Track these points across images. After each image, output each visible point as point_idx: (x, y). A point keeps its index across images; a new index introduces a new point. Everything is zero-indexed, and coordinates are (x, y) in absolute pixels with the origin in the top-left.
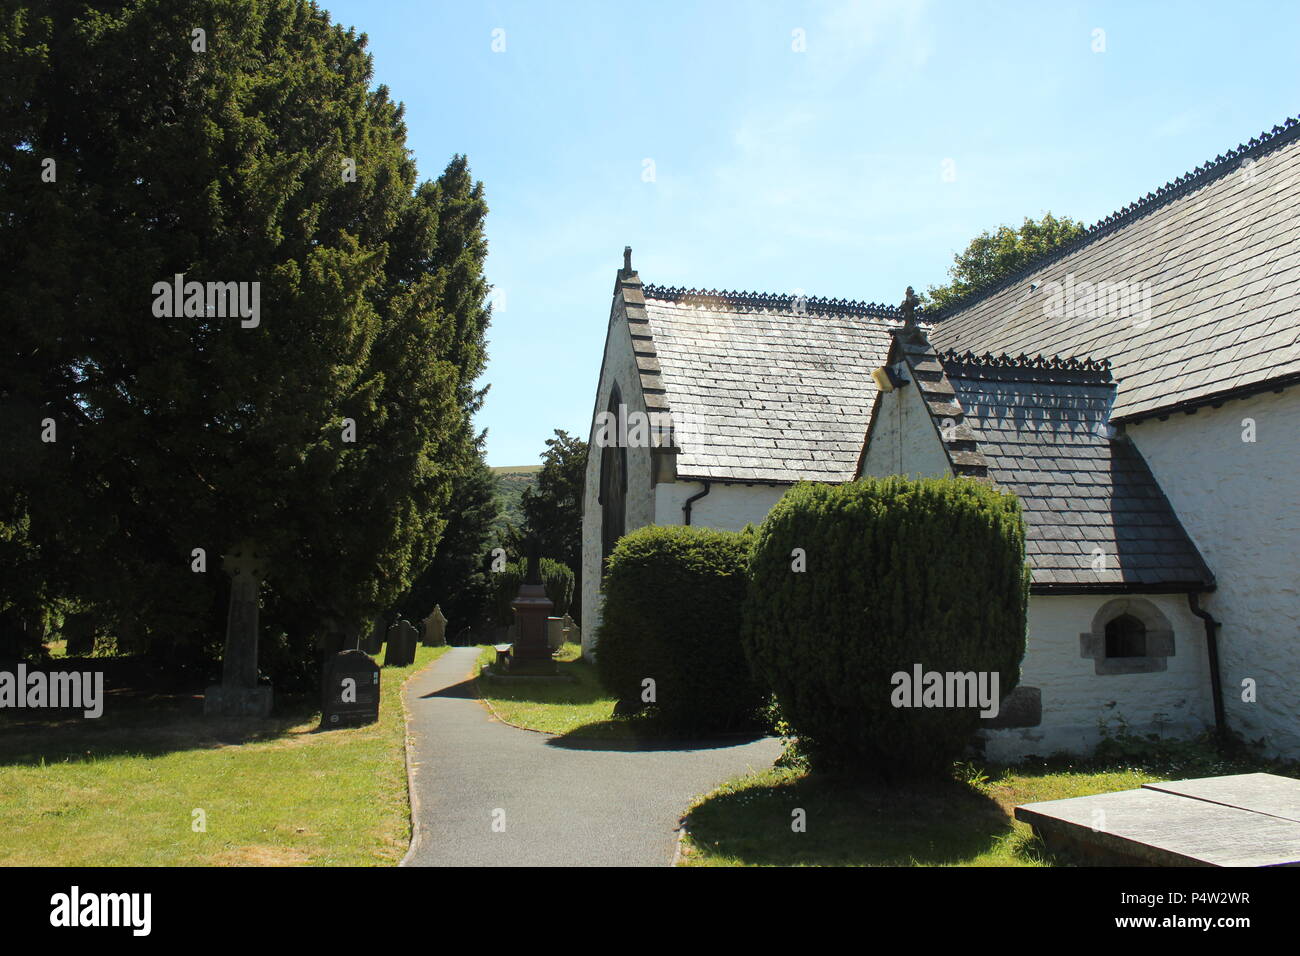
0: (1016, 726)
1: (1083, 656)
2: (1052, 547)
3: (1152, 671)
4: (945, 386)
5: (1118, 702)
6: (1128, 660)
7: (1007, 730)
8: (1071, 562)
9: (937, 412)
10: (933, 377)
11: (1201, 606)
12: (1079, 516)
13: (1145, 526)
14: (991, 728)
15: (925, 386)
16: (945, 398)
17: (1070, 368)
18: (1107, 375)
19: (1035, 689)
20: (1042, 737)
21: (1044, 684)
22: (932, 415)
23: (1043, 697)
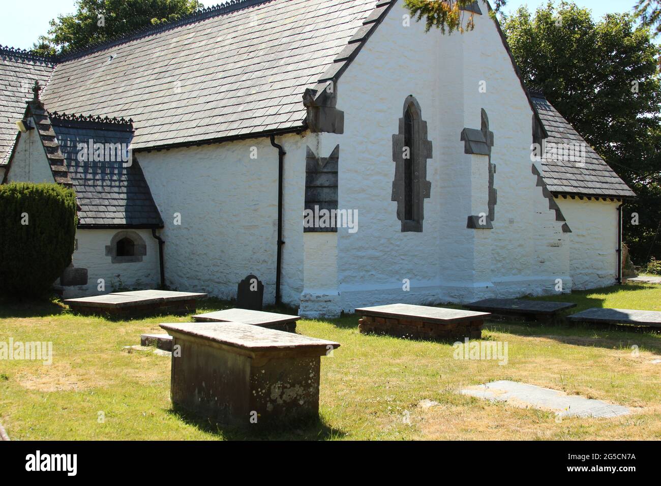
0: (77, 285)
1: (107, 255)
2: (95, 208)
3: (135, 262)
4: (51, 132)
5: (121, 275)
6: (126, 257)
7: (72, 287)
8: (102, 215)
9: (47, 145)
10: (46, 128)
11: (157, 235)
12: (109, 195)
13: (138, 199)
14: (65, 286)
15: (42, 132)
16: (50, 138)
17: (113, 122)
18: (131, 126)
19: (85, 269)
20: (87, 289)
21: (88, 267)
22: (44, 146)
23: (88, 272)
